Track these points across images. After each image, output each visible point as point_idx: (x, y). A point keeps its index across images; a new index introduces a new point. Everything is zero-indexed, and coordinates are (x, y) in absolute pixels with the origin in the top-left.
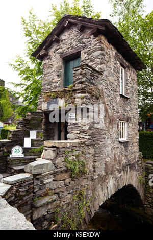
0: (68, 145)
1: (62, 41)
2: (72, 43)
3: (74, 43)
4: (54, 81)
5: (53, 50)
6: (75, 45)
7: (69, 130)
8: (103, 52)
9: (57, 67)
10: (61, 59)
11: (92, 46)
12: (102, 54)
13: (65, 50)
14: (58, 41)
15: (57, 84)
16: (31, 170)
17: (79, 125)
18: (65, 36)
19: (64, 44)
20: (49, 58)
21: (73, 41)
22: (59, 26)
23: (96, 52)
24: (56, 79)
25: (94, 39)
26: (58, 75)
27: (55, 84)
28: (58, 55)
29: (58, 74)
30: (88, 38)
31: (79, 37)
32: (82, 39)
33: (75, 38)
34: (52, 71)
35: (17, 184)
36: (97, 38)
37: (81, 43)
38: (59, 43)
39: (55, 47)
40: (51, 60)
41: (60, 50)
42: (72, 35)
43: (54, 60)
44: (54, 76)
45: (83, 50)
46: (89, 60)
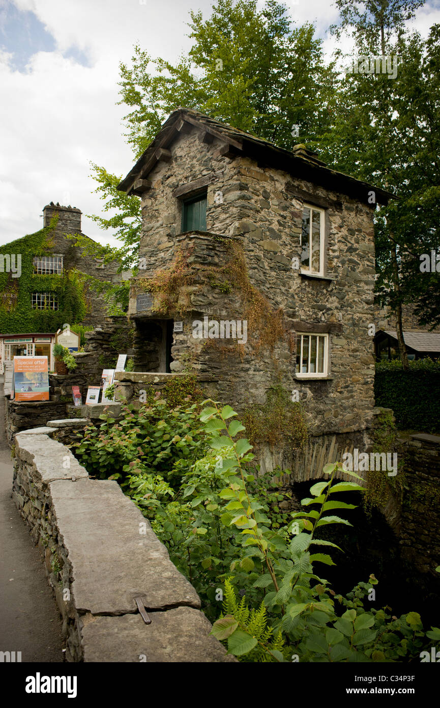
0: (157, 380)
1: (176, 159)
2: (192, 166)
3: (197, 168)
4: (161, 247)
5: (158, 178)
6: (198, 173)
7: (174, 354)
8: (245, 192)
9: (167, 218)
10: (174, 199)
11: (227, 178)
12: (243, 197)
13: (181, 180)
14: (168, 159)
15: (167, 255)
16: (89, 414)
17: (188, 345)
18: (181, 150)
19: (179, 166)
20: (152, 196)
21: (194, 161)
22: (168, 130)
23: (231, 193)
24: (166, 243)
25: (230, 163)
26: (169, 235)
27: (162, 254)
28: (168, 191)
29: (169, 231)
30: (220, 161)
31: (205, 156)
32: (210, 159)
33: (199, 156)
34: (158, 224)
35: (67, 428)
36: (234, 164)
37: (208, 169)
38: (171, 163)
39: (163, 171)
40: (156, 199)
41: (172, 180)
42: (194, 149)
43: (162, 200)
44: (161, 236)
45: (212, 184)
46: (219, 209)
